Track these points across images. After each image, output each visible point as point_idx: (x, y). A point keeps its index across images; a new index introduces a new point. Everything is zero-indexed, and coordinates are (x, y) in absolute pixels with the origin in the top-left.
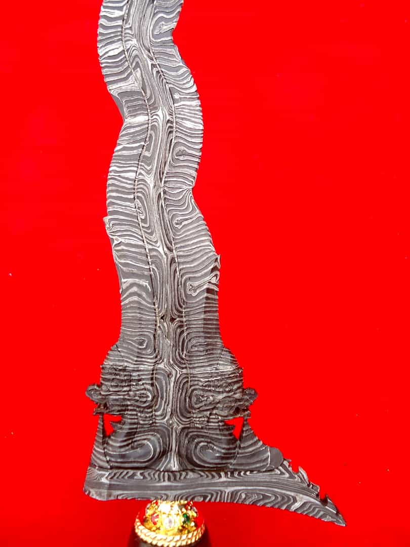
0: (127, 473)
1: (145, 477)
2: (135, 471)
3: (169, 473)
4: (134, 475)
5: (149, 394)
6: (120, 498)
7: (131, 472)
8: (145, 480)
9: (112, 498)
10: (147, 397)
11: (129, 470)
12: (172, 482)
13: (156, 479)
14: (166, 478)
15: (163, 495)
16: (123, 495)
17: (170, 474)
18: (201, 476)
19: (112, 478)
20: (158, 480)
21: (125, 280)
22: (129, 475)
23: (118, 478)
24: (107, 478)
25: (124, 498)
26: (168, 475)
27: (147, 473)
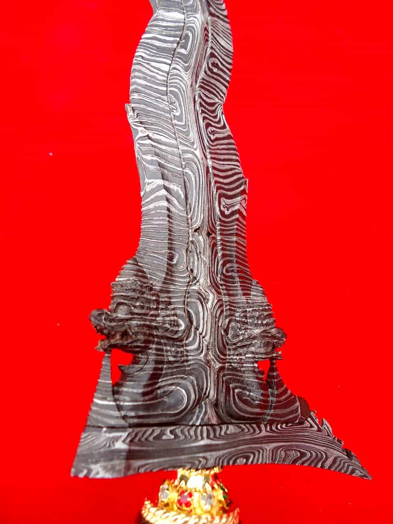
0: (153, 431)
1: (176, 436)
2: (163, 428)
3: (208, 427)
4: (162, 433)
5: (181, 322)
6: (142, 471)
7: (158, 430)
8: (177, 440)
9: (131, 472)
10: (178, 325)
11: (155, 428)
12: (211, 439)
13: (191, 437)
14: (205, 435)
15: (201, 459)
16: (147, 467)
17: (210, 428)
18: (243, 430)
19: (131, 441)
20: (194, 438)
21: (150, 181)
22: (155, 434)
23: (139, 440)
24: (124, 441)
25: (148, 471)
26: (207, 429)
27: (180, 429)
